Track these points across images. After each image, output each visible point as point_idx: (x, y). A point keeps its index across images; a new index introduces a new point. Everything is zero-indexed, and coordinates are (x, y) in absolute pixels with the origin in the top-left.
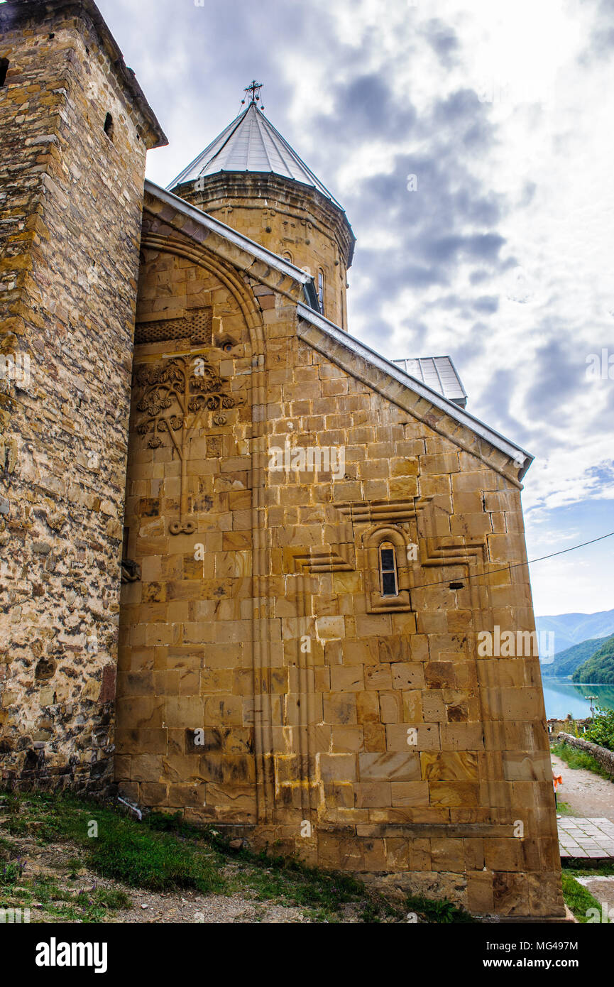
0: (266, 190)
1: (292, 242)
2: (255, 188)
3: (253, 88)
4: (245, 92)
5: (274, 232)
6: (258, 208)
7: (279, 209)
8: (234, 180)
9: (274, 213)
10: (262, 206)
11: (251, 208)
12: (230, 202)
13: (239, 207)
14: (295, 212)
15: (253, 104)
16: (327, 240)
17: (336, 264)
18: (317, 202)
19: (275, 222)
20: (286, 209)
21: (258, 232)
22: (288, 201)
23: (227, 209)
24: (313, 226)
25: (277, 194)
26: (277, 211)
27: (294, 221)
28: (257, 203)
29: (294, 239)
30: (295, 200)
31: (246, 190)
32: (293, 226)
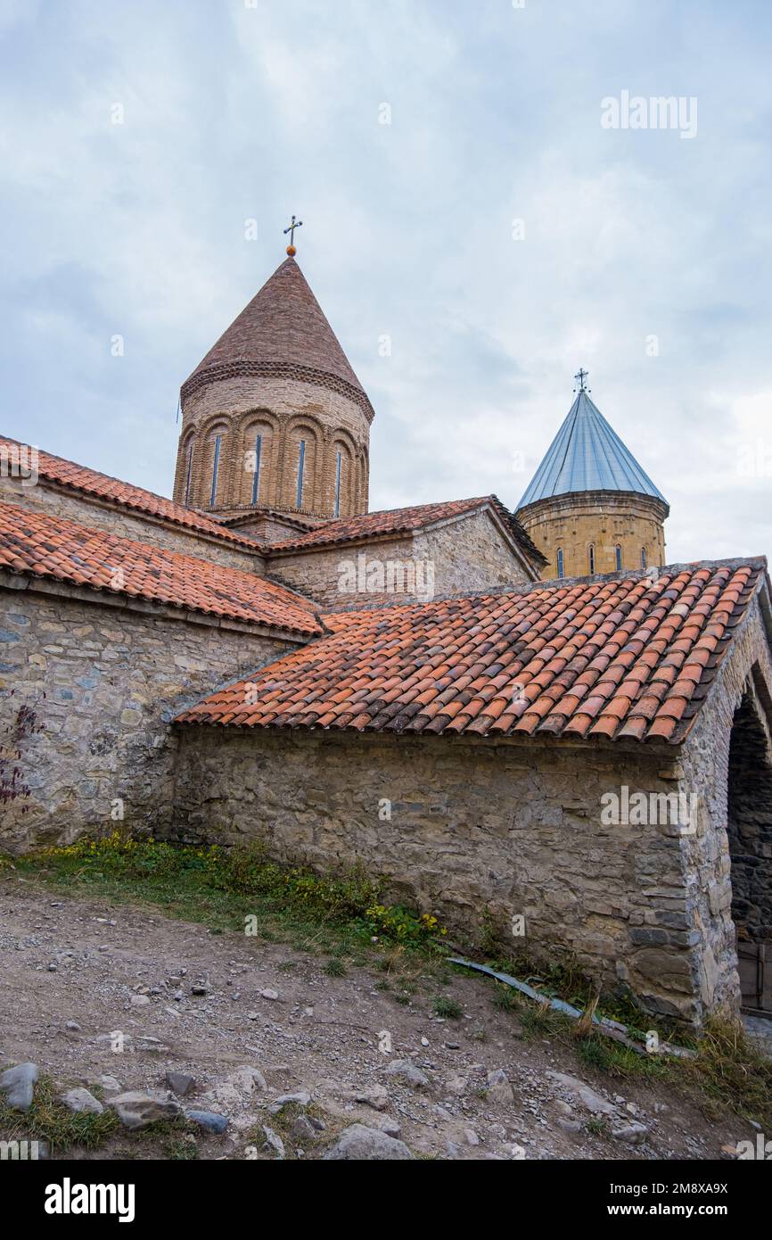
0: (600, 500)
1: (621, 535)
2: (593, 500)
3: (581, 375)
4: (575, 379)
5: (608, 531)
6: (595, 514)
7: (611, 513)
8: (578, 496)
9: (607, 516)
10: (598, 512)
11: (591, 515)
12: (577, 512)
13: (583, 515)
14: (622, 511)
15: (582, 391)
16: (647, 522)
17: (655, 538)
18: (637, 499)
19: (609, 523)
20: (615, 511)
21: (596, 533)
22: (616, 504)
23: (575, 518)
24: (636, 517)
25: (608, 501)
26: (609, 515)
27: (621, 519)
28: (594, 511)
29: (622, 533)
30: (621, 502)
31: (586, 502)
32: (621, 522)
